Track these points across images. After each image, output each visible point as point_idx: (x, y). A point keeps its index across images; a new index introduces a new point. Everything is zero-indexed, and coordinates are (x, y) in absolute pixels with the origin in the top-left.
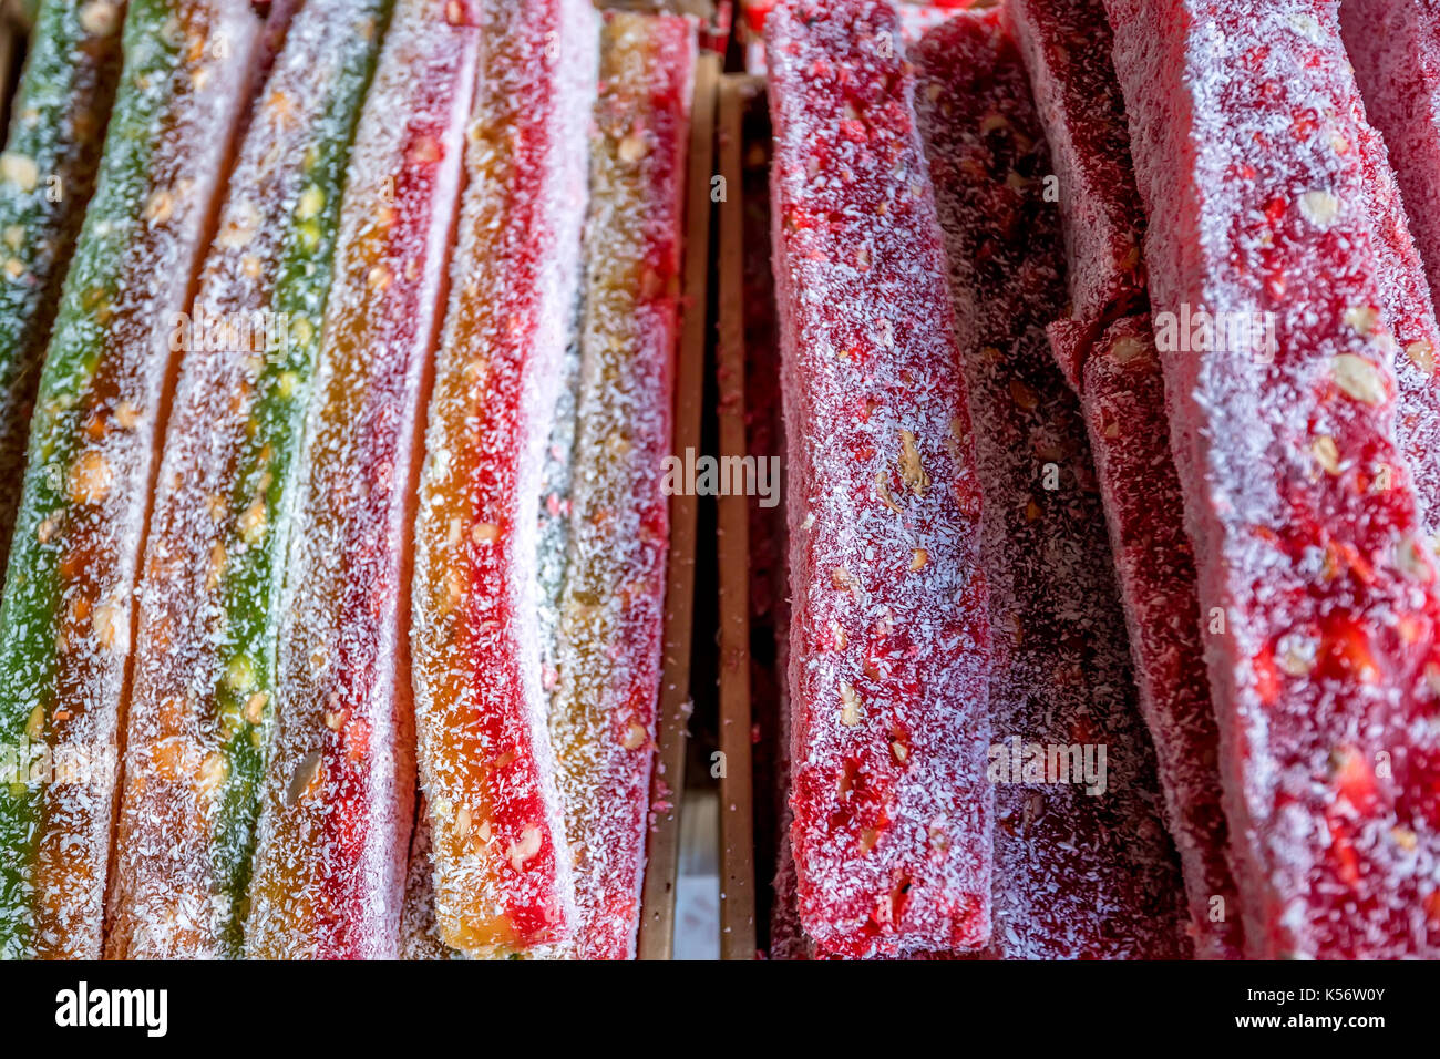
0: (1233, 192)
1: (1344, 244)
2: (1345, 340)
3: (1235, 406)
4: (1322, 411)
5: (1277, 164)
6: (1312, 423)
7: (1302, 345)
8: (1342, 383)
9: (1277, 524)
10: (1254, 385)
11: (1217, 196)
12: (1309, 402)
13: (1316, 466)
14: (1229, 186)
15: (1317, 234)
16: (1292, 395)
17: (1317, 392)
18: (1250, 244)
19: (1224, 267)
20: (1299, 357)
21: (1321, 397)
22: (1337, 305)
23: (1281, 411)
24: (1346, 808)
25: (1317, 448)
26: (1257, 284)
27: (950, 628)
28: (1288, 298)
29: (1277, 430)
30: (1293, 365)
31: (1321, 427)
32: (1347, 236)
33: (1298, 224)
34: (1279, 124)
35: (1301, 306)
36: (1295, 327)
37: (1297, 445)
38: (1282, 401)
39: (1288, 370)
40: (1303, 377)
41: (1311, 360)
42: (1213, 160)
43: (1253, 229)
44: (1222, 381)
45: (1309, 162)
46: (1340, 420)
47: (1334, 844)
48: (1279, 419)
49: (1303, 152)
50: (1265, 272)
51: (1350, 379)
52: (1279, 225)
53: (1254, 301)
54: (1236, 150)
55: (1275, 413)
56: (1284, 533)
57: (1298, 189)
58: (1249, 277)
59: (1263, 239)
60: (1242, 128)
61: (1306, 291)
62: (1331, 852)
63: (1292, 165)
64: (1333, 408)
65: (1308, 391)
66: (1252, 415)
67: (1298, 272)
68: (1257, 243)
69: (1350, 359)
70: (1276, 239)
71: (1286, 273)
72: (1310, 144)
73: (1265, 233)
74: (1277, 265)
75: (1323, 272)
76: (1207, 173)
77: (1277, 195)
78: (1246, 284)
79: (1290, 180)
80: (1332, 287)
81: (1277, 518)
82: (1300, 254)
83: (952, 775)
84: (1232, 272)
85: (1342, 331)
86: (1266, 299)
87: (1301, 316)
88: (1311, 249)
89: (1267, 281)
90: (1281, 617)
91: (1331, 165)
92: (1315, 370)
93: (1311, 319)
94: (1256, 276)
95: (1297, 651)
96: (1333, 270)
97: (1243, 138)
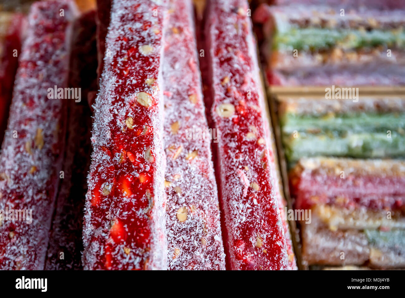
0: (118, 44)
1: (151, 60)
2: (144, 88)
3: (103, 109)
4: (131, 110)
5: (135, 37)
6: (127, 113)
7: (129, 89)
8: (139, 101)
9: (108, 146)
10: (110, 102)
11: (112, 46)
12: (128, 107)
13: (125, 127)
14: (117, 43)
15: (143, 57)
16: (122, 105)
17: (130, 103)
18: (120, 60)
19: (109, 66)
20: (127, 93)
21: (131, 105)
22: (144, 77)
23: (117, 110)
24: (111, 241)
25: (127, 121)
26: (118, 72)
27: (39, 192)
28: (128, 76)
29: (115, 116)
30: (124, 96)
31: (129, 114)
32: (153, 58)
33: (137, 54)
34: (138, 25)
35: (132, 78)
36: (129, 84)
37: (121, 120)
38: (118, 107)
39: (123, 97)
40: (127, 99)
41: (130, 94)
42: (113, 35)
43: (122, 56)
44: (101, 101)
45: (145, 37)
46: (136, 112)
47: (104, 254)
48: (116, 113)
49: (144, 34)
50: (122, 68)
51: (142, 100)
52: (131, 54)
53: (116, 76)
54: (122, 33)
55: (115, 110)
56: (110, 148)
57: (140, 44)
58: (117, 69)
59: (125, 59)
60: (125, 26)
61: (134, 74)
62: (103, 257)
63: (140, 37)
64: (134, 109)
65: (127, 103)
66: (107, 111)
67: (133, 68)
68: (123, 59)
69: (143, 93)
70: (129, 59)
71: (129, 68)
72: (147, 31)
73: (126, 57)
74: (127, 66)
75: (142, 68)
76: (110, 39)
77: (133, 46)
78: (115, 71)
79: (138, 42)
80: (144, 72)
81: (108, 144)
82: (135, 63)
83: (28, 242)
84: (111, 68)
85: (143, 85)
86: (120, 76)
87: (131, 81)
88: (139, 62)
89: (121, 71)
90: (104, 176)
91: (152, 38)
92: (131, 97)
93: (134, 82)
94: (119, 69)
95: (106, 187)
96: (146, 67)
97: (125, 29)
